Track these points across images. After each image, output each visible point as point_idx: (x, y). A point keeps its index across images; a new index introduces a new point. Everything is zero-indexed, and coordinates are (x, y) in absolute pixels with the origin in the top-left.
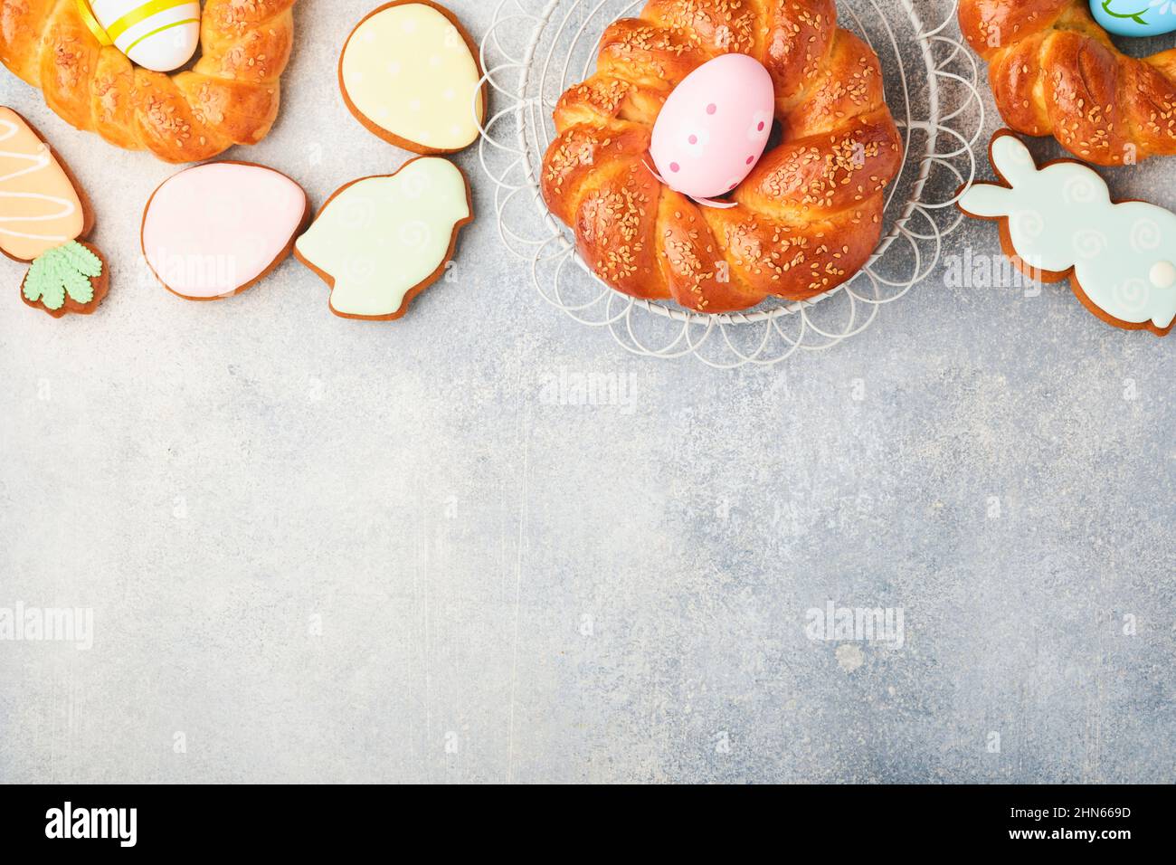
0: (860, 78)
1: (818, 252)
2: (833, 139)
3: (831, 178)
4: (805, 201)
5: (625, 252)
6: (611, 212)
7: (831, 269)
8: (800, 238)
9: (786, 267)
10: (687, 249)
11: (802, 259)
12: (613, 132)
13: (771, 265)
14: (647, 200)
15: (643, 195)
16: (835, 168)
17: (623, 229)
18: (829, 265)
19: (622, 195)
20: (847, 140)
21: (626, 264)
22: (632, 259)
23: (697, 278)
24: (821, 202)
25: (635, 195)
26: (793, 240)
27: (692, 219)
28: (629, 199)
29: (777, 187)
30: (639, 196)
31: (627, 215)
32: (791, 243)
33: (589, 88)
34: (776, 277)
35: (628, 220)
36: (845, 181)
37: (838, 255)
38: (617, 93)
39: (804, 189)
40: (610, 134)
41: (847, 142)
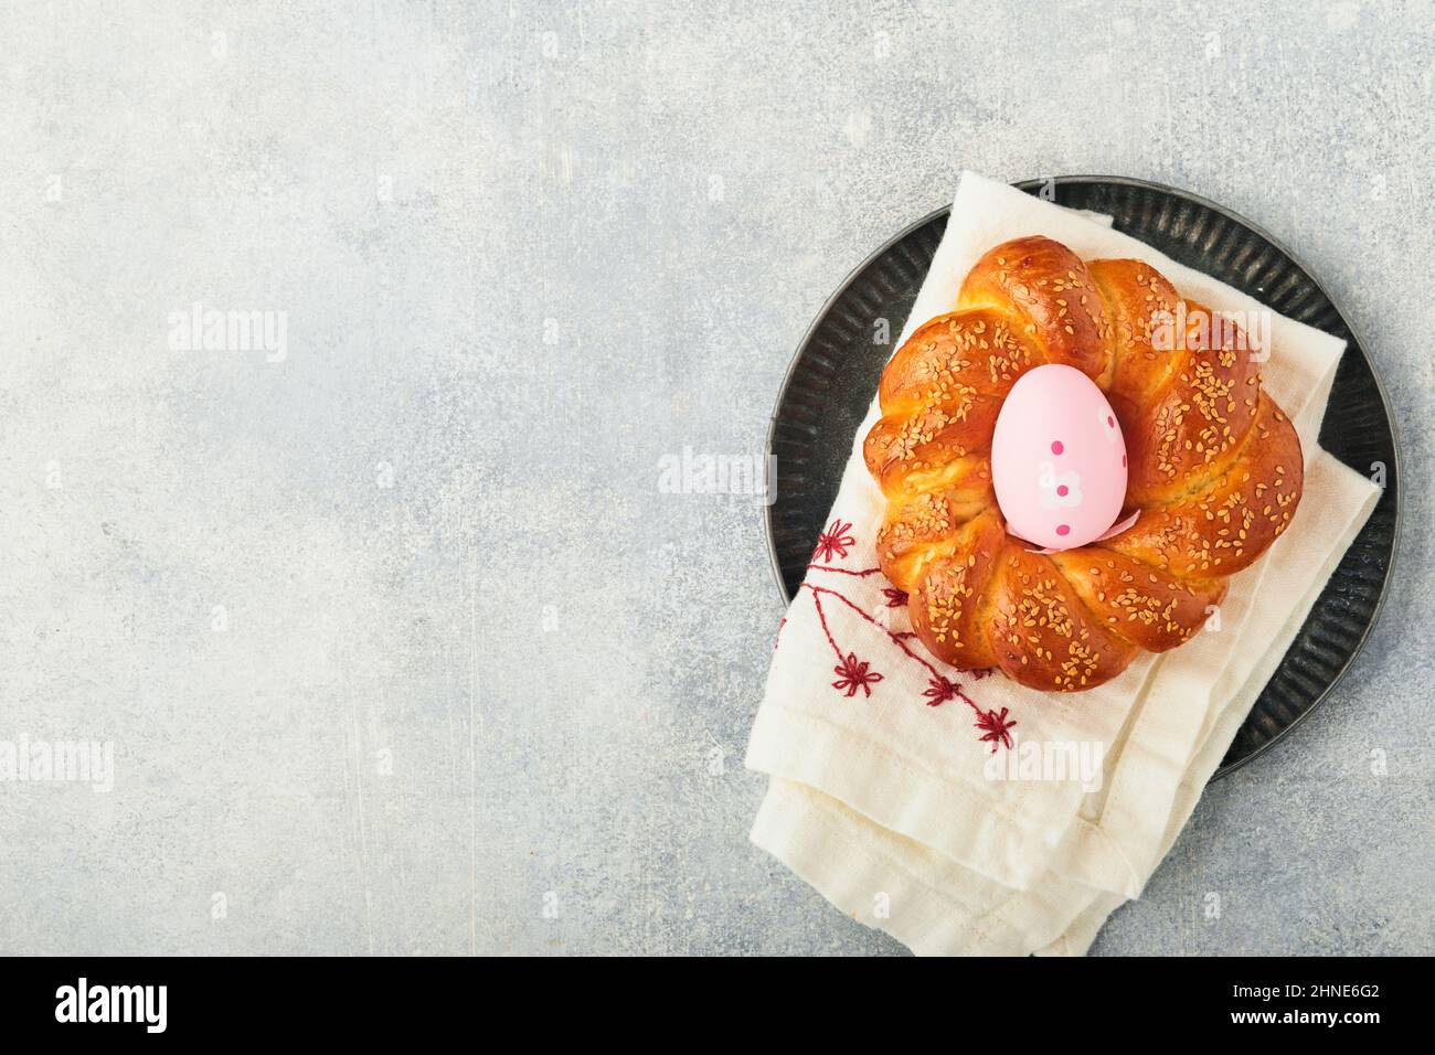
0: (1155, 298)
1: (1259, 494)
2: (1184, 378)
3: (1216, 415)
4: (1208, 458)
5: (1077, 648)
6: (1033, 623)
7: (1284, 500)
8: (1231, 497)
9: (1242, 534)
10: (1133, 596)
11: (1251, 514)
12: (967, 545)
13: (1227, 545)
14: (1054, 582)
15: (1047, 582)
16: (1212, 403)
17: (1057, 629)
18: (1280, 498)
19: (1028, 597)
20: (1198, 367)
21: (1085, 659)
22: (1087, 651)
23: (1166, 616)
24: (1224, 445)
25: (1040, 587)
26: (1228, 503)
27: (1111, 564)
28: (1039, 596)
29: (1169, 466)
30: (1044, 585)
31: (1050, 613)
32: (1227, 507)
33: (904, 524)
34: (1239, 553)
35: (1055, 617)
36: (1231, 407)
37: (1279, 483)
38: (939, 506)
39: (1200, 447)
40: (966, 550)
41: (1200, 369)
